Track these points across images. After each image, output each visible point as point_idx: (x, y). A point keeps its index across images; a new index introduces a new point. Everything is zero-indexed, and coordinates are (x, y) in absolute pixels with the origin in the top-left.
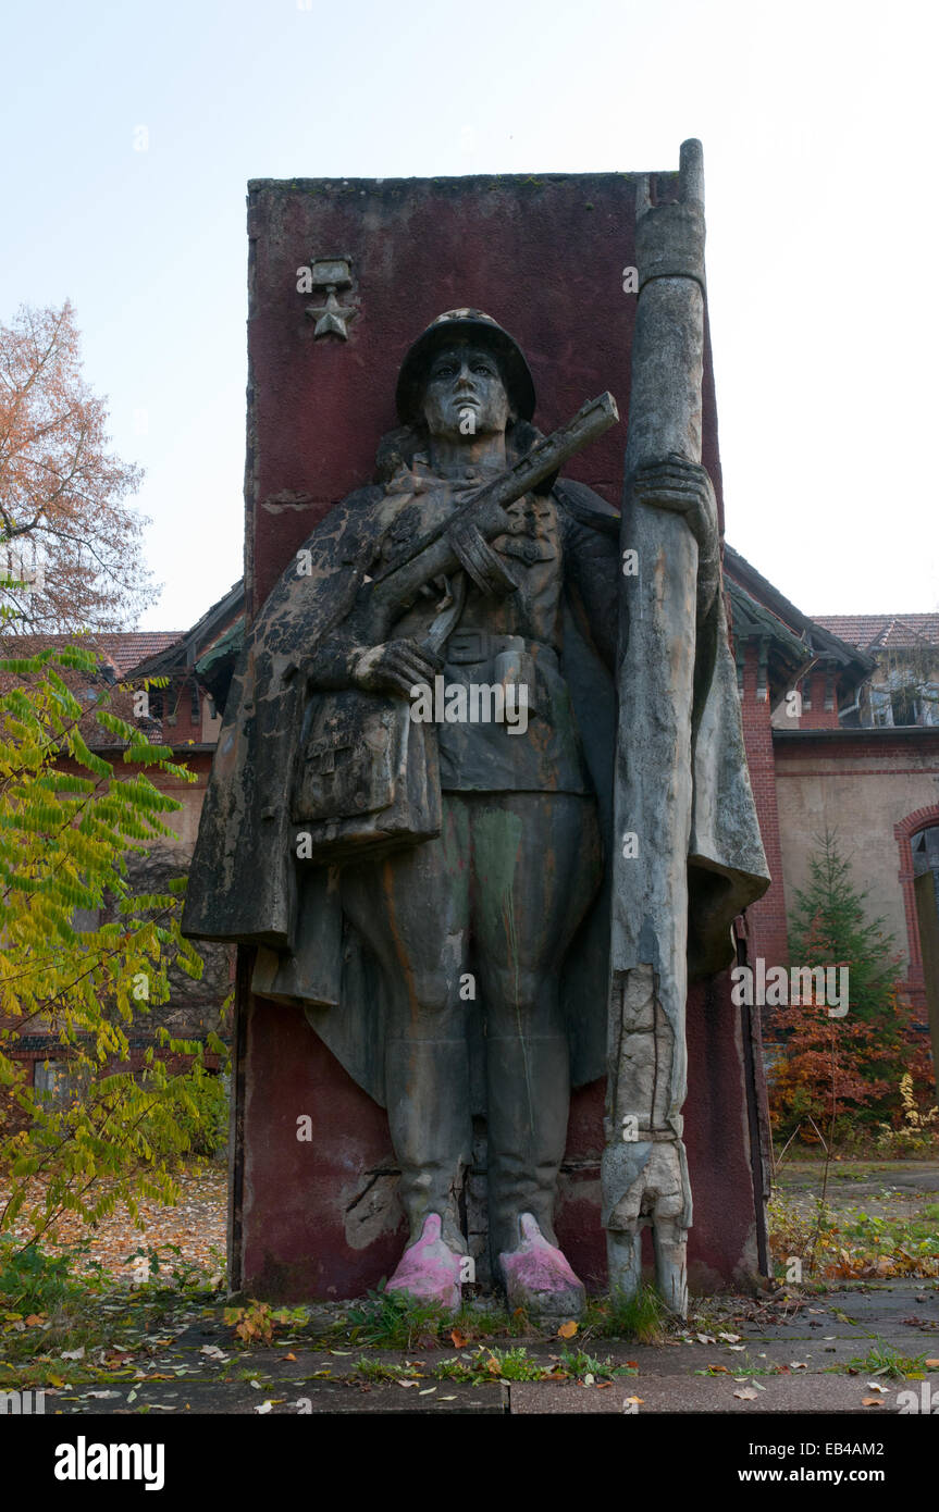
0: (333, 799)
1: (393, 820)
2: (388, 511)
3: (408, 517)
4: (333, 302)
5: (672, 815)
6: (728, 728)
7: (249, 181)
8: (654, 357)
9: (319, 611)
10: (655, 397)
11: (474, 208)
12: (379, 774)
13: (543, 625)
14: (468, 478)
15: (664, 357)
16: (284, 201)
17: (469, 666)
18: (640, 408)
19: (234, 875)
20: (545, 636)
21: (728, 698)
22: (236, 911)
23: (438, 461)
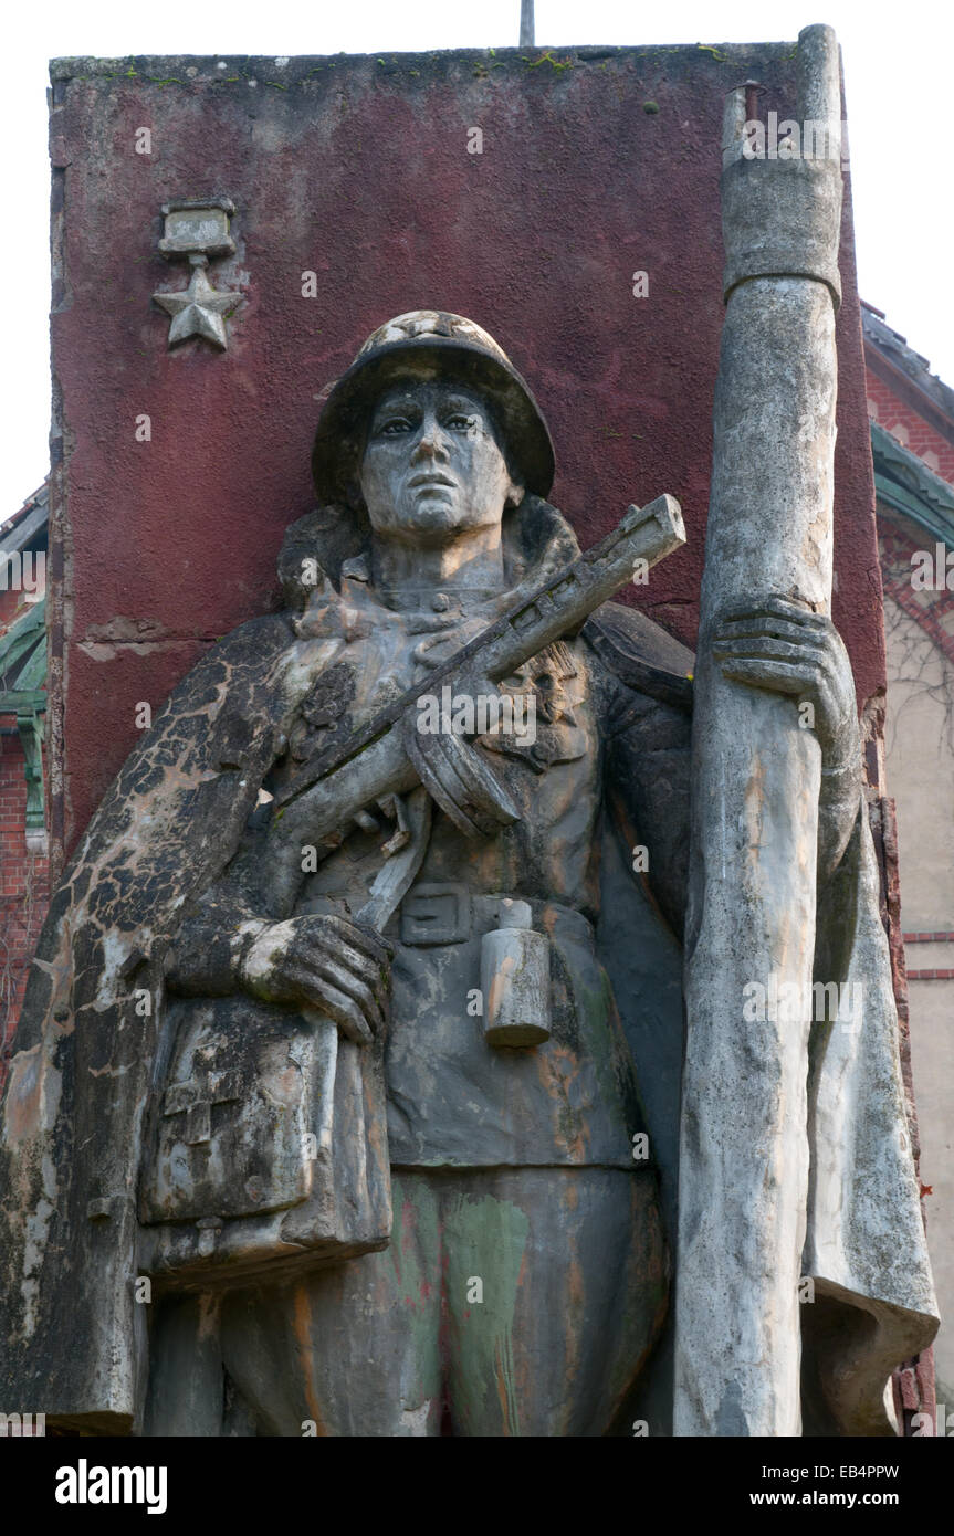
0: (208, 1187)
1: (310, 1225)
2: (299, 669)
3: (335, 682)
4: (201, 283)
5: (772, 1213)
6: (873, 1057)
7: (52, 62)
8: (747, 422)
9: (182, 854)
10: (749, 493)
11: (448, 110)
12: (286, 1145)
13: (562, 873)
14: (436, 611)
15: (764, 422)
16: (112, 97)
17: (437, 950)
18: (725, 511)
19: (41, 1312)
20: (568, 894)
21: (874, 1003)
22: (45, 1374)
23: (385, 576)
